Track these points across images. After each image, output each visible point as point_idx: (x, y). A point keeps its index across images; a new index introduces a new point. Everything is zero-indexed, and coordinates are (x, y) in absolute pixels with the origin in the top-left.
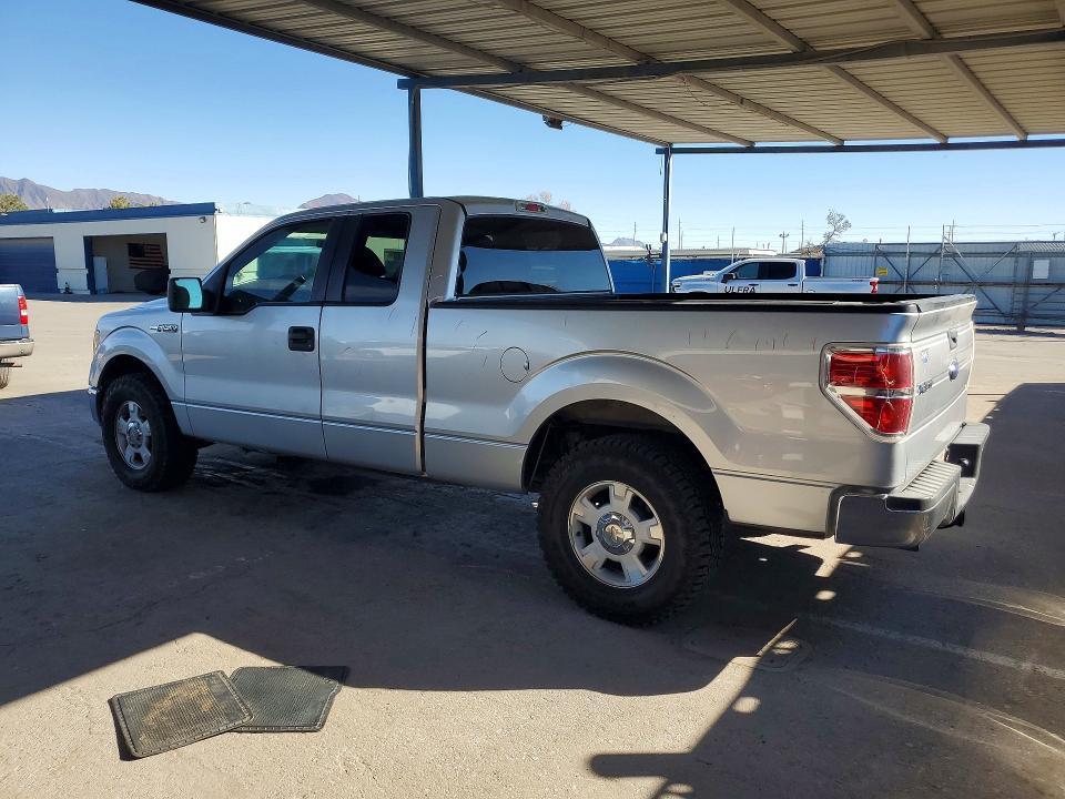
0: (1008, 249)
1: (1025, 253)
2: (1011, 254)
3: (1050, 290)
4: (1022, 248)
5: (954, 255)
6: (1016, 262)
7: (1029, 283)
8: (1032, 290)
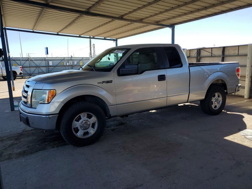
0: (43, 59)
1: (47, 60)
2: (44, 60)
3: (53, 67)
4: (46, 59)
5: (32, 60)
6: (46, 62)
7: (49, 66)
8: (49, 68)
